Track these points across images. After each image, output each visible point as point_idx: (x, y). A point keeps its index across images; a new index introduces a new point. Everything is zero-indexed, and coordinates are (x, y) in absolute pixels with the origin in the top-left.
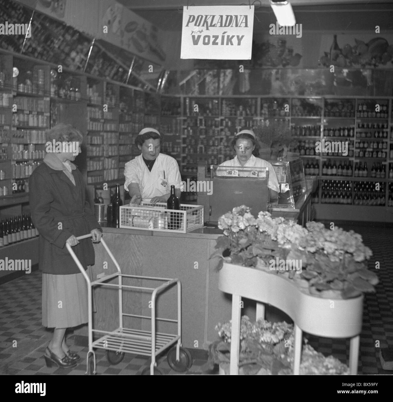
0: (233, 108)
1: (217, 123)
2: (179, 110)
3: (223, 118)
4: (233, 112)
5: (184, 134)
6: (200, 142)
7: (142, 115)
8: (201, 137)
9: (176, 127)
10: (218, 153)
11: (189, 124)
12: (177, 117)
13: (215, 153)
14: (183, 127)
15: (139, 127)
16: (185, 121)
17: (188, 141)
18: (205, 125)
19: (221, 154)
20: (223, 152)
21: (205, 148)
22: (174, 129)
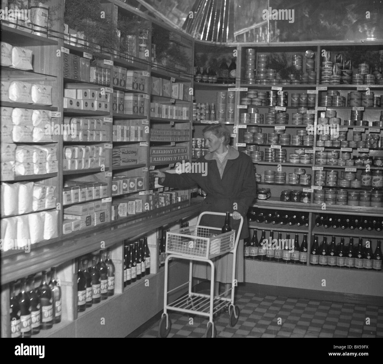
0: (347, 68)
1: (311, 100)
2: (233, 74)
3: (324, 88)
4: (346, 77)
5: (241, 122)
6: (273, 139)
7: (146, 74)
8: (277, 128)
9: (226, 109)
10: (310, 163)
11: (251, 101)
12: (227, 88)
13: (305, 161)
14: (239, 107)
15: (136, 101)
16: (243, 95)
17: (249, 136)
18: (285, 105)
19: (317, 164)
20: (322, 160)
21: (285, 152)
22: (221, 111)
